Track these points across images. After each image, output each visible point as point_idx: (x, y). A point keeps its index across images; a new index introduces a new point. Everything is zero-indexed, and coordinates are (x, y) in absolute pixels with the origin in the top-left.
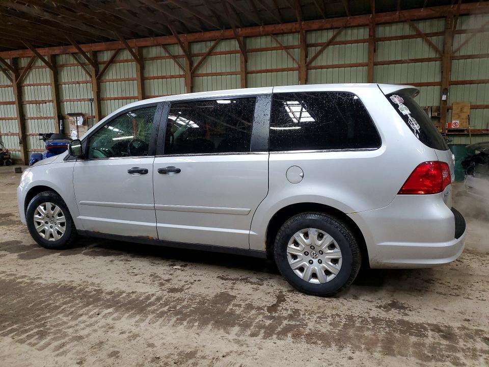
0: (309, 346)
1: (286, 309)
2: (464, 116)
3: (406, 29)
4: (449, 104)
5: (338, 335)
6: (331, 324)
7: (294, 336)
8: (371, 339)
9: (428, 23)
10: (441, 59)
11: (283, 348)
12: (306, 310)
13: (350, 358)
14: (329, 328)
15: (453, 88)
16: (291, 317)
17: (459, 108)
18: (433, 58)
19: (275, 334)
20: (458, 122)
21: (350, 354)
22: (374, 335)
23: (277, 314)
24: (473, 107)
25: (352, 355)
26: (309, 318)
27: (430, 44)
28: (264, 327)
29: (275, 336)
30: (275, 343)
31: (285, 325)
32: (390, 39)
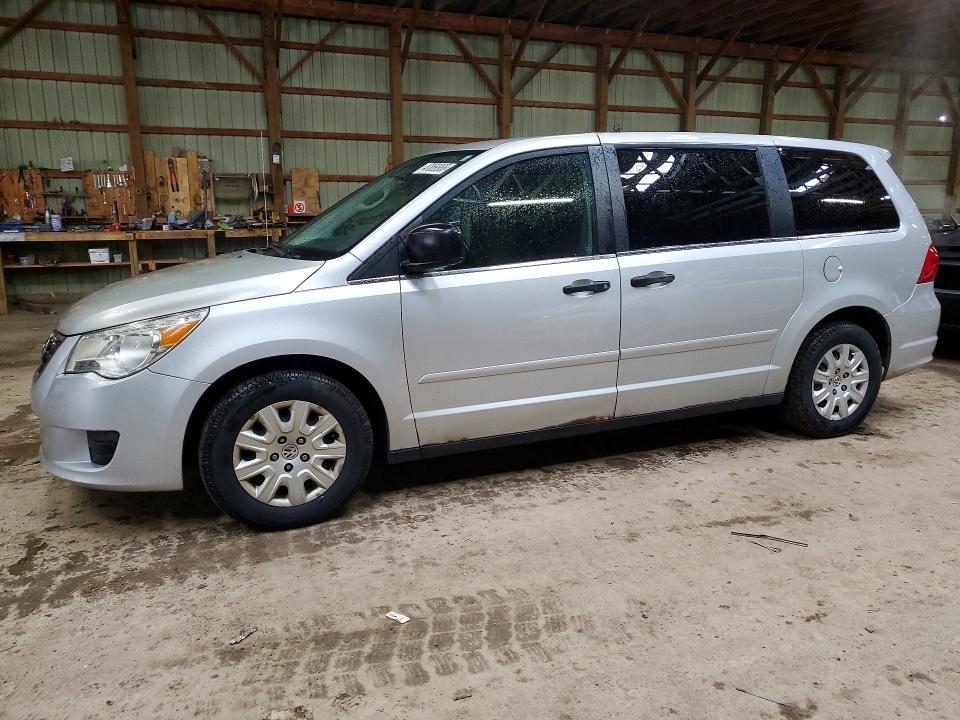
0: (122, 596)
1: (55, 559)
2: (311, 192)
3: (194, 23)
4: (286, 170)
5: (170, 563)
6: (153, 554)
7: (85, 593)
8: (229, 552)
9: (232, 18)
10: (262, 89)
11: (70, 617)
12: (97, 548)
13: (202, 587)
14: (151, 559)
15: (288, 143)
16: (69, 568)
17: (303, 179)
18: (249, 86)
19: (44, 602)
20: (303, 202)
21: (200, 582)
22: (232, 545)
23: (35, 573)
24: (324, 179)
25: (203, 582)
26: (107, 559)
27: (241, 59)
28: (14, 600)
29: (44, 607)
30: (49, 616)
31: (60, 584)
32: (164, 35)
